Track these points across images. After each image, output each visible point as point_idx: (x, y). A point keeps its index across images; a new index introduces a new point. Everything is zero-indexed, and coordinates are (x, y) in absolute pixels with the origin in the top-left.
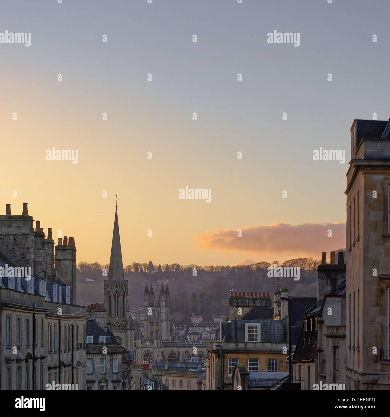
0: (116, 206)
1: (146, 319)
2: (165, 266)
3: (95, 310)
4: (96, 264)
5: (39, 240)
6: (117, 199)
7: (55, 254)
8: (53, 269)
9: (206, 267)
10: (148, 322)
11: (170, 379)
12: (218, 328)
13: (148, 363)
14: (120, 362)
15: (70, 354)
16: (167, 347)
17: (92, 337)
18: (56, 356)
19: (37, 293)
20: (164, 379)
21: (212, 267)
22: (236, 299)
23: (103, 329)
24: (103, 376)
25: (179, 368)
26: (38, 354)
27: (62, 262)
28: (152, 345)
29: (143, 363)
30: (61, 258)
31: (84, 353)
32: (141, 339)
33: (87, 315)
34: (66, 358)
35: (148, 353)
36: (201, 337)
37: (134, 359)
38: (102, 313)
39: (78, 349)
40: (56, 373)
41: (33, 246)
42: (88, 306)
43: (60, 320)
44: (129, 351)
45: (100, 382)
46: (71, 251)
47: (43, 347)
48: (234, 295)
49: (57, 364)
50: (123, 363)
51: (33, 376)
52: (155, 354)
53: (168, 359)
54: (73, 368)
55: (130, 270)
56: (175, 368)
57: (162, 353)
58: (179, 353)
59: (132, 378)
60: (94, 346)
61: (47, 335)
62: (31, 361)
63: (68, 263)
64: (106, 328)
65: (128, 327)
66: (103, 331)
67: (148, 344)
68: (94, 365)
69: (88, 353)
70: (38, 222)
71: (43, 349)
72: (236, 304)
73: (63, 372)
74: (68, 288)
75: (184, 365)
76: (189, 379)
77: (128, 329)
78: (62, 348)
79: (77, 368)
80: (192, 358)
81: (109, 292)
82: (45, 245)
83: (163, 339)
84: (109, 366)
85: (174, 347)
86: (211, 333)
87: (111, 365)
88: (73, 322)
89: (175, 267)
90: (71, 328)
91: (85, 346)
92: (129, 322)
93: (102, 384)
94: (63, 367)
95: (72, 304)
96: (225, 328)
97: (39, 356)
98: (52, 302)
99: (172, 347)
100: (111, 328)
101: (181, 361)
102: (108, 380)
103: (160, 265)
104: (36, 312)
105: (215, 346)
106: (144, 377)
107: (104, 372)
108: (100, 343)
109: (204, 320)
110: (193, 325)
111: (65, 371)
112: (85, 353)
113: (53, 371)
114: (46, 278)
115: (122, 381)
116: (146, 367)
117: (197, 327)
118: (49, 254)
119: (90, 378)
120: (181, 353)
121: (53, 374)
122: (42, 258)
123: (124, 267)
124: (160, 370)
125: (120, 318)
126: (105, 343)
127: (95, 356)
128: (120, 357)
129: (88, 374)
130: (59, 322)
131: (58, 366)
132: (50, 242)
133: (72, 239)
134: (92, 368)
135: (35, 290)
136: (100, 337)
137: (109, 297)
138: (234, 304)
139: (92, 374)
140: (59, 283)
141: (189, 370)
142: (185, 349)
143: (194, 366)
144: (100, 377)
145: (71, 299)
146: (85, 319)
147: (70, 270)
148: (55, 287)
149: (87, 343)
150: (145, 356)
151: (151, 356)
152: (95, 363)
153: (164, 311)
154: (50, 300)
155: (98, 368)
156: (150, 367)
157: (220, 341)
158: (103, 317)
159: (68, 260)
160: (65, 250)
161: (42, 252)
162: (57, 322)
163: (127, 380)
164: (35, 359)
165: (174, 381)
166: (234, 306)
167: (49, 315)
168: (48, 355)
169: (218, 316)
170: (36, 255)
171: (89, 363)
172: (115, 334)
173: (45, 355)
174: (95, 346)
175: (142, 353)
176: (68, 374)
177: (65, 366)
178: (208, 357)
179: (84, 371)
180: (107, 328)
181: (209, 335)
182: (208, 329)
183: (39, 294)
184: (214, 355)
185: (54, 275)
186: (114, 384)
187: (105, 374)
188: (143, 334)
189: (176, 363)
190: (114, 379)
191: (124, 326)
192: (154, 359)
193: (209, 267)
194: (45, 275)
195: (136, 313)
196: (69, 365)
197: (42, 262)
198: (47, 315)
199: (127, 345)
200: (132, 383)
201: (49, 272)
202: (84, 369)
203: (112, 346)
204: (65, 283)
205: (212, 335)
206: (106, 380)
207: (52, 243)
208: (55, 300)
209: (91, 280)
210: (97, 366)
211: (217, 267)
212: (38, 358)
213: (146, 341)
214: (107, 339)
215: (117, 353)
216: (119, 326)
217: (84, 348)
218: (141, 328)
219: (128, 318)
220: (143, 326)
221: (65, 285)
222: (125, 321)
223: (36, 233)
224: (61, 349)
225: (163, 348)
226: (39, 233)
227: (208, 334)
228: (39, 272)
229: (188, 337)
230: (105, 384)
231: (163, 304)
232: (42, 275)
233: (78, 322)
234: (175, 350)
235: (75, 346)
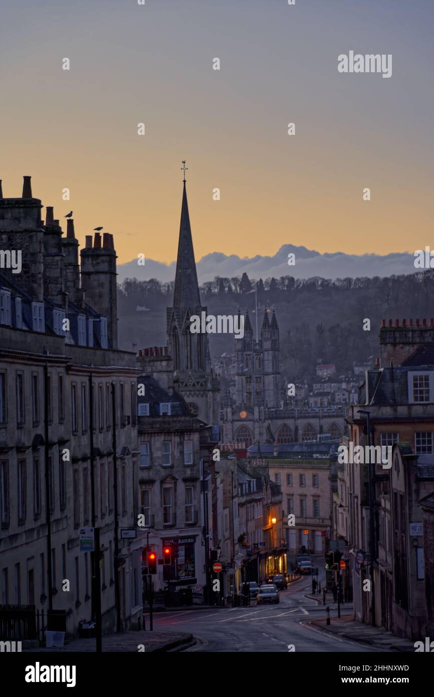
0: (185, 181)
1: (240, 371)
2: (270, 280)
3: (152, 358)
4: (152, 281)
5: (52, 240)
6: (184, 169)
7: (79, 263)
8: (78, 290)
9: (338, 280)
10: (244, 378)
11: (283, 473)
12: (361, 383)
13: (244, 447)
14: (197, 448)
15: (110, 434)
16: (277, 418)
17: (148, 405)
18: (85, 440)
19: (50, 330)
20: (272, 473)
21: (349, 280)
22: (391, 331)
23: (167, 390)
24: (168, 472)
25: (297, 453)
26: (54, 437)
27: (93, 277)
28: (251, 417)
29: (236, 448)
30: (92, 269)
31: (134, 433)
32: (231, 406)
33: (138, 367)
34: (102, 441)
35: (244, 429)
36: (333, 399)
37: (220, 440)
38: (164, 363)
39: (123, 425)
40: (85, 469)
41: (43, 250)
42: (141, 352)
43: (90, 377)
44: (211, 427)
45: (162, 482)
46: (107, 258)
47: (62, 423)
48: (387, 325)
49: (88, 452)
50: (201, 448)
51: (47, 475)
52: (257, 432)
53: (278, 439)
54: (115, 459)
55: (210, 289)
56: (290, 453)
57: (269, 428)
58: (297, 428)
59: (218, 473)
60: (151, 420)
61: (69, 403)
62: (42, 449)
63: (103, 278)
64: (171, 390)
65: (209, 386)
66: (166, 395)
67: (244, 414)
68: (151, 453)
69: (141, 433)
70: (50, 210)
71: (62, 428)
72: (391, 340)
73: (99, 465)
74: (104, 320)
75: (305, 449)
76: (315, 472)
77: (209, 391)
78: (97, 425)
79: (122, 459)
80: (319, 436)
81: (175, 328)
82: (63, 249)
83: (269, 406)
84: (177, 454)
85: (289, 418)
86: (350, 392)
87: (182, 453)
88: (114, 379)
89: (286, 282)
90: (110, 389)
91: (136, 420)
92: (210, 378)
93: (167, 486)
94: (98, 458)
95: (111, 349)
96: (374, 382)
97: (55, 440)
98: (76, 345)
99: (285, 418)
100: (180, 389)
101: (300, 441)
102: (177, 477)
103: (261, 280)
104: (49, 364)
105: (358, 412)
106: (238, 470)
107: (170, 465)
108: (161, 414)
109: (338, 370)
110: (320, 380)
111: (102, 465)
112: (136, 432)
113: (81, 466)
114: (65, 305)
115: (202, 479)
116: (241, 454)
117: (326, 382)
118: (70, 264)
119: (144, 475)
120: (300, 428)
121: (81, 469)
122: (59, 270)
123: (201, 284)
124: (266, 458)
125: (195, 371)
126: (169, 414)
127: (153, 439)
128: (196, 437)
129: (142, 469)
130: (90, 380)
131: (89, 455)
132: (72, 243)
133: (109, 238)
134: (148, 458)
135: (46, 326)
136: (161, 404)
137: (175, 336)
138: (388, 341)
139: (148, 468)
140: (88, 312)
141: (315, 456)
142: (306, 421)
143: (323, 449)
144: (163, 473)
145: (110, 341)
146: (134, 373)
147: (106, 290)
148: (81, 318)
149: (139, 415)
150: (239, 436)
151: (249, 435)
152: (153, 450)
153: (270, 358)
154: (72, 342)
155: (158, 458)
156: (248, 454)
157: (366, 404)
158: (165, 370)
159: (103, 273)
160: (98, 256)
161: (58, 261)
162: (86, 379)
163: (209, 477)
164: (49, 445)
165: (289, 476)
166: (387, 344)
167: (72, 368)
168: (72, 437)
169: (362, 362)
170: (46, 267)
171: (143, 450)
172: (188, 400)
173: (66, 439)
174: (154, 419)
175: (235, 430)
176: (106, 469)
177: (102, 456)
178: (346, 433)
179: (134, 463)
180: (173, 388)
181: (346, 396)
182: (344, 386)
183: (54, 333)
184: (356, 428)
185: (79, 300)
186: (188, 484)
187: (172, 467)
188: (234, 397)
189: (294, 446)
190: (187, 476)
191: (202, 385)
192: (255, 439)
193: (345, 280)
194: (64, 300)
195: (222, 363)
196: (109, 454)
197: (57, 278)
198: (68, 369)
199: (207, 417)
200: (219, 481)
201: (71, 295)
202: (135, 459)
203: (183, 418)
204: (98, 313)
205: (351, 395)
206: (174, 478)
207: (75, 244)
208: (82, 343)
209: (144, 308)
210: (157, 454)
211: (358, 279)
212: (54, 444)
213: (240, 409)
214: (173, 407)
215: (190, 431)
216: (194, 385)
217: (134, 424)
218: (233, 387)
219: (208, 370)
220: (234, 385)
221: (98, 316)
222: (203, 377)
223: (46, 228)
224: (94, 425)
225: (269, 421)
226: (53, 228)
227: (346, 393)
228: (53, 295)
229: (312, 401)
230: (172, 485)
231: (267, 345)
232: (58, 300)
233: (122, 379)
234: (290, 422)
235: (118, 421)
